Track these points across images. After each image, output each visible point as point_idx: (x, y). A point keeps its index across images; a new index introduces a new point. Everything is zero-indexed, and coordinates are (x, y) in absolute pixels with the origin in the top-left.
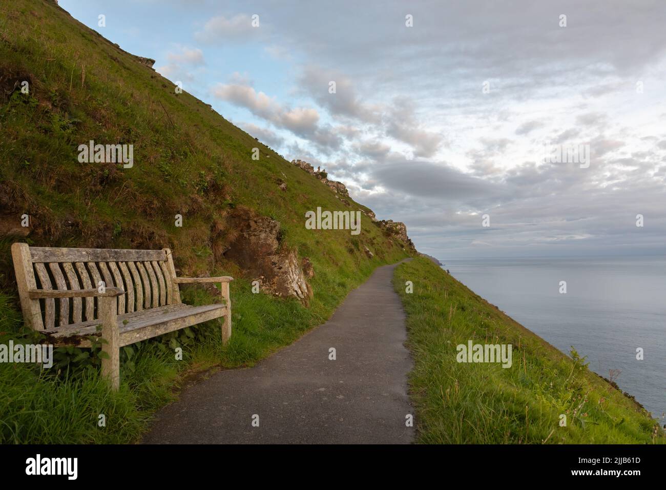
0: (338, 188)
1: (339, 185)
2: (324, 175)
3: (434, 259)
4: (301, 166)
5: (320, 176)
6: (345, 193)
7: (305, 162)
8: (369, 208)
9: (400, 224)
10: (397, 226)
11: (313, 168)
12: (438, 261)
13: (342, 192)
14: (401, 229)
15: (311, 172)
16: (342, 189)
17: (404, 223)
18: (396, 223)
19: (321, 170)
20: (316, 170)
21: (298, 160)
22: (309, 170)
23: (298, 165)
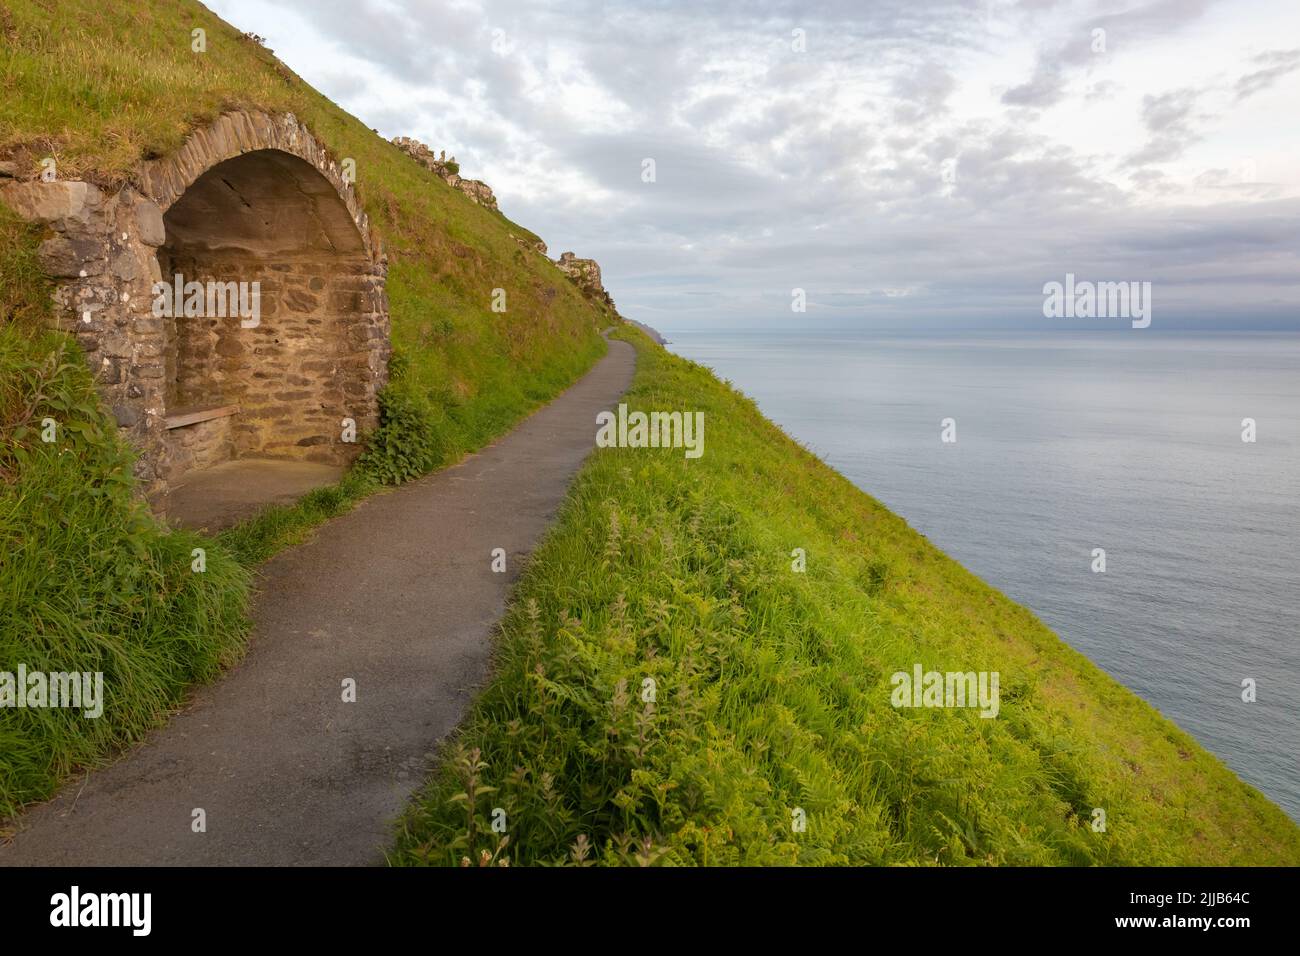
0: (477, 194)
1: (481, 188)
2: (452, 168)
3: (651, 330)
4: (411, 150)
5: (446, 171)
6: (491, 203)
7: (417, 142)
8: (536, 234)
9: (590, 262)
10: (583, 266)
11: (432, 153)
12: (658, 335)
13: (486, 201)
14: (590, 273)
15: (428, 161)
16: (486, 196)
17: (596, 261)
18: (582, 261)
19: (447, 160)
20: (437, 157)
21: (404, 138)
22: (425, 158)
23: (404, 148)
